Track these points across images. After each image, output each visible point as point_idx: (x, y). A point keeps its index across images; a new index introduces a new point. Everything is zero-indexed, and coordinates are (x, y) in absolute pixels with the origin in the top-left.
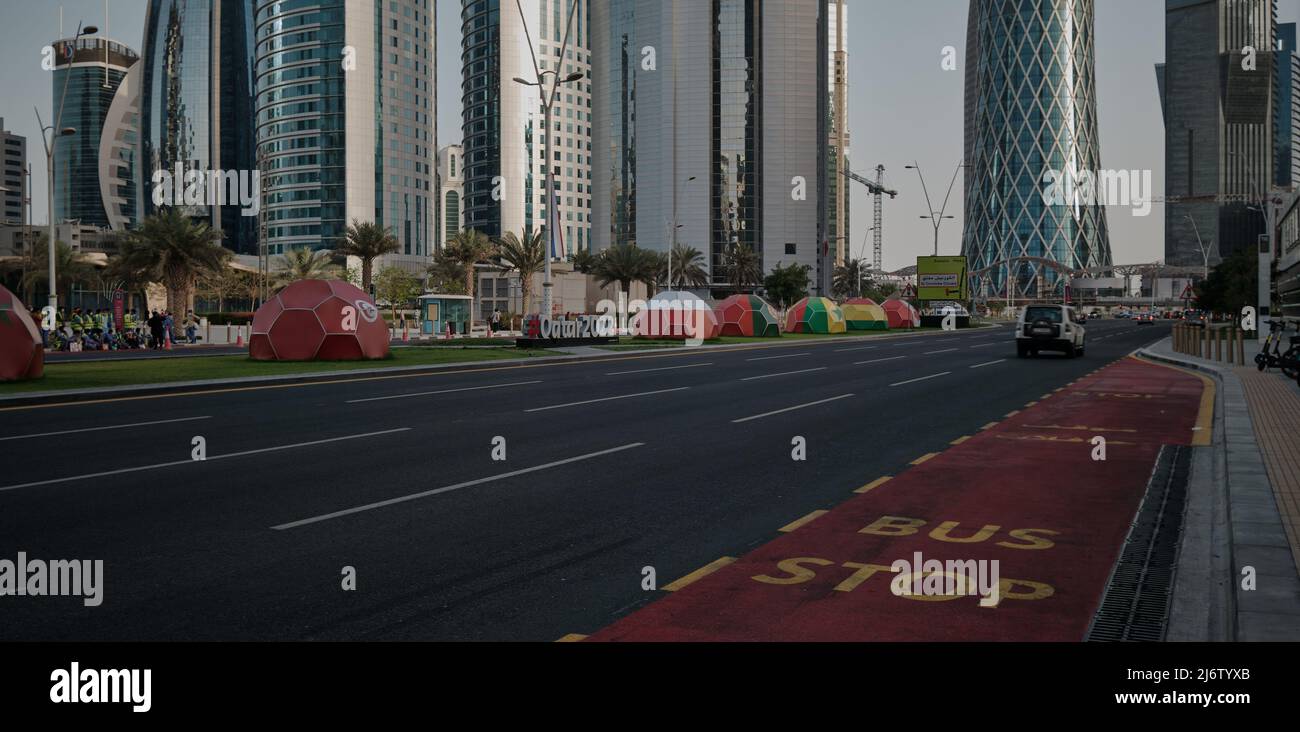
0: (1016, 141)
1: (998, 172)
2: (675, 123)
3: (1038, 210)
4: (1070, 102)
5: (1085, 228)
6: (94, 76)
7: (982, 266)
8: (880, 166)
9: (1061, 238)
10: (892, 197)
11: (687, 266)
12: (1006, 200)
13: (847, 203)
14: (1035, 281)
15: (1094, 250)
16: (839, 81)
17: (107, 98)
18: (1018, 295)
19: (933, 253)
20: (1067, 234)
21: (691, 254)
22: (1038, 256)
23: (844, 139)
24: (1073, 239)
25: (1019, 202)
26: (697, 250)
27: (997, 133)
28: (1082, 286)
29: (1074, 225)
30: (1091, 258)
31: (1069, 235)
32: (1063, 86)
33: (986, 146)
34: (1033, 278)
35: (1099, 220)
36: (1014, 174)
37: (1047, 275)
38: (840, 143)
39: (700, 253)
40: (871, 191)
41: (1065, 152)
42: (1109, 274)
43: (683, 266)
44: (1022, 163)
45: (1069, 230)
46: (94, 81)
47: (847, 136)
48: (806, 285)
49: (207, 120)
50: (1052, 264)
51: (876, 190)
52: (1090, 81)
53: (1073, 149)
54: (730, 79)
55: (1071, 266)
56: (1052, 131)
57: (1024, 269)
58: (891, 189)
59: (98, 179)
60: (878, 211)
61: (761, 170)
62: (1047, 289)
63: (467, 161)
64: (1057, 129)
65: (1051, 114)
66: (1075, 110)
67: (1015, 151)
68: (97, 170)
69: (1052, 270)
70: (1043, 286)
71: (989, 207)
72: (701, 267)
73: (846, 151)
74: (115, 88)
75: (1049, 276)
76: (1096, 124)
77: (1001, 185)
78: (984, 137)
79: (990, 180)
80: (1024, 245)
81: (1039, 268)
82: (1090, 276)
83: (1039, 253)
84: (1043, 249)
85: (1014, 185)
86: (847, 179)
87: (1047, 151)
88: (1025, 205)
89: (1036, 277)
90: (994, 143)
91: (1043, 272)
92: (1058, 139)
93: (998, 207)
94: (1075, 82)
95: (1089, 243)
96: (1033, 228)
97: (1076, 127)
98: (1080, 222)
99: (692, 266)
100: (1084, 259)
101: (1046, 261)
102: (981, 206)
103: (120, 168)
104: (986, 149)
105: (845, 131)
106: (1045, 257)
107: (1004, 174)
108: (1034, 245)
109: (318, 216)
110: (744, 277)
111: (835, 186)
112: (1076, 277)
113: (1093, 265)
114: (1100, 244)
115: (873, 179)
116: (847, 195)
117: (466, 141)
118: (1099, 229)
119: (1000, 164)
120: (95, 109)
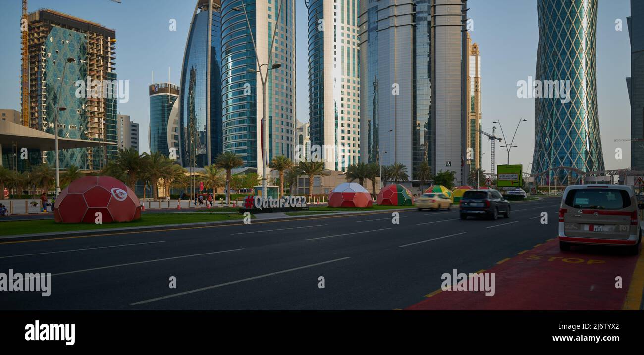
0: (558, 115)
1: (550, 129)
2: (396, 109)
3: (569, 145)
4: (584, 95)
5: (592, 154)
6: (165, 98)
7: (542, 171)
8: (494, 127)
9: (580, 158)
10: (500, 141)
11: (399, 172)
12: (553, 141)
13: (480, 144)
14: (567, 178)
15: (596, 165)
16: (476, 90)
17: (171, 106)
18: (559, 184)
19: (507, 164)
20: (583, 157)
21: (401, 167)
22: (569, 167)
23: (479, 116)
24: (586, 158)
25: (560, 142)
26: (404, 165)
27: (549, 111)
28: (589, 180)
29: (586, 153)
30: (594, 167)
31: (584, 157)
32: (581, 89)
33: (544, 117)
34: (566, 177)
35: (598, 150)
36: (557, 129)
37: (573, 175)
38: (477, 118)
39: (405, 166)
40: (490, 138)
41: (582, 118)
42: (603, 174)
43: (397, 172)
44: (561, 124)
45: (584, 155)
46: (165, 100)
47: (480, 114)
48: (453, 180)
49: (205, 114)
50: (575, 170)
51: (492, 138)
52: (594, 86)
53: (586, 117)
54: (421, 88)
55: (585, 171)
56: (576, 109)
57: (562, 172)
58: (499, 137)
59: (167, 140)
60: (493, 147)
61: (435, 129)
62: (573, 181)
63: (311, 129)
64: (578, 108)
65: (575, 101)
66: (587, 100)
67: (558, 119)
68: (166, 136)
69: (575, 173)
70: (571, 180)
71: (545, 145)
72: (406, 173)
73: (480, 121)
74: (173, 103)
75: (574, 175)
76: (597, 106)
77: (551, 134)
78: (543, 113)
79: (546, 133)
80: (562, 162)
81: (569, 172)
82: (594, 175)
83: (569, 165)
84: (571, 163)
85: (557, 134)
86: (480, 134)
87: (573, 119)
88: (562, 144)
89: (567, 177)
90: (548, 116)
91: (571, 174)
92: (578, 113)
93: (550, 144)
94: (587, 87)
95: (593, 160)
96: (566, 154)
97: (587, 107)
98: (589, 151)
99: (401, 172)
100: (591, 168)
101: (572, 169)
102: (541, 144)
103: (175, 135)
104: (544, 118)
105: (479, 112)
106: (572, 167)
107: (552, 130)
108: (567, 162)
109: (246, 153)
110: (424, 177)
111: (475, 137)
112: (587, 176)
113: (596, 170)
114: (599, 161)
115: (491, 133)
116: (480, 141)
117: (310, 120)
118: (598, 153)
119: (551, 125)
120: (166, 112)
